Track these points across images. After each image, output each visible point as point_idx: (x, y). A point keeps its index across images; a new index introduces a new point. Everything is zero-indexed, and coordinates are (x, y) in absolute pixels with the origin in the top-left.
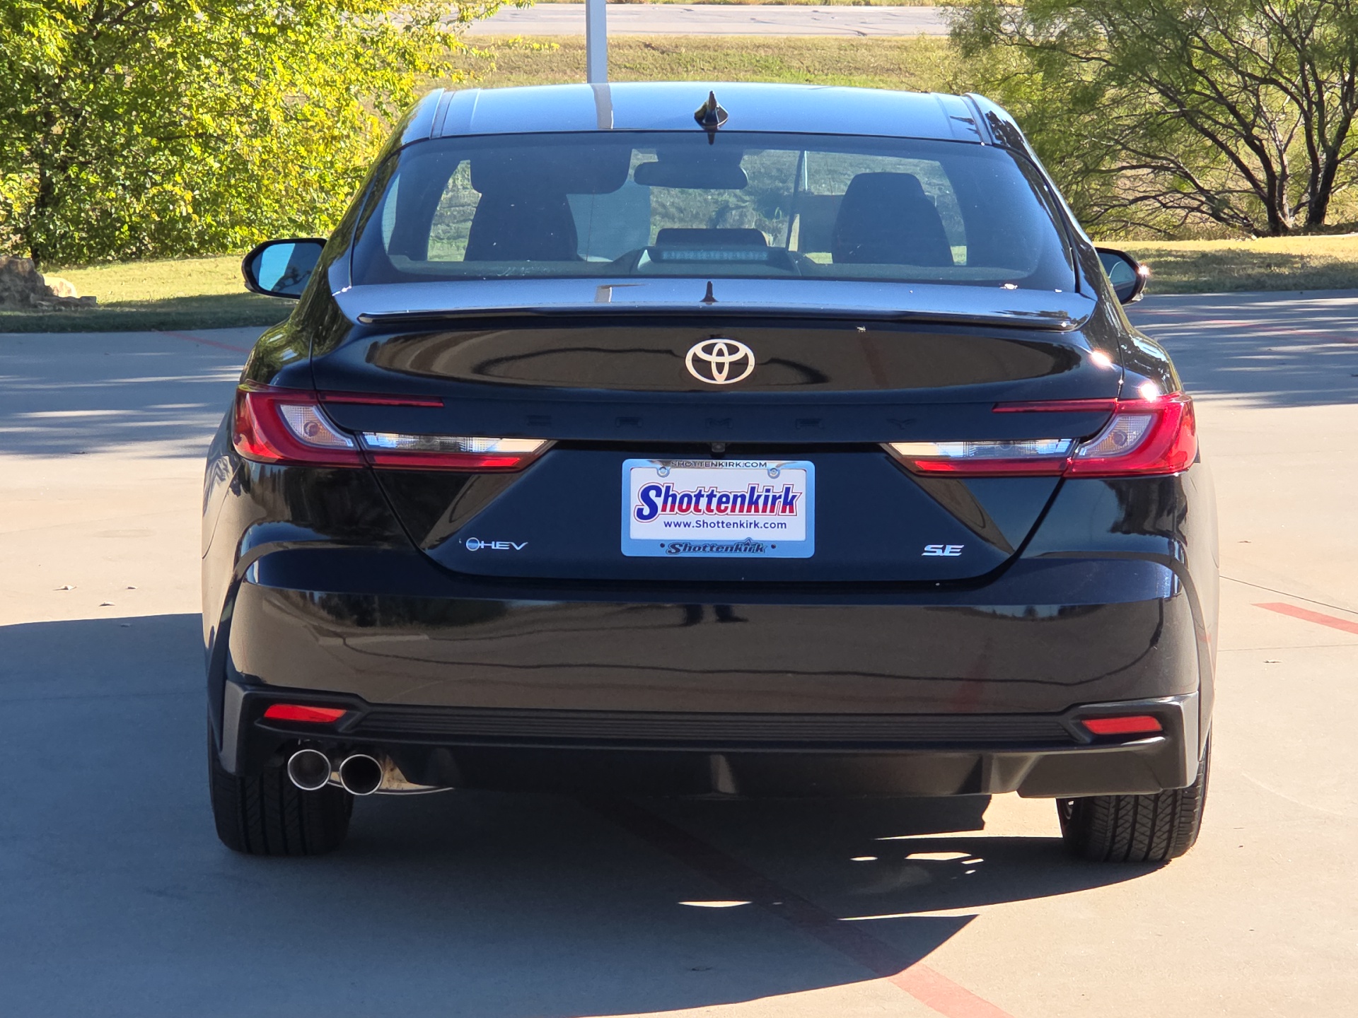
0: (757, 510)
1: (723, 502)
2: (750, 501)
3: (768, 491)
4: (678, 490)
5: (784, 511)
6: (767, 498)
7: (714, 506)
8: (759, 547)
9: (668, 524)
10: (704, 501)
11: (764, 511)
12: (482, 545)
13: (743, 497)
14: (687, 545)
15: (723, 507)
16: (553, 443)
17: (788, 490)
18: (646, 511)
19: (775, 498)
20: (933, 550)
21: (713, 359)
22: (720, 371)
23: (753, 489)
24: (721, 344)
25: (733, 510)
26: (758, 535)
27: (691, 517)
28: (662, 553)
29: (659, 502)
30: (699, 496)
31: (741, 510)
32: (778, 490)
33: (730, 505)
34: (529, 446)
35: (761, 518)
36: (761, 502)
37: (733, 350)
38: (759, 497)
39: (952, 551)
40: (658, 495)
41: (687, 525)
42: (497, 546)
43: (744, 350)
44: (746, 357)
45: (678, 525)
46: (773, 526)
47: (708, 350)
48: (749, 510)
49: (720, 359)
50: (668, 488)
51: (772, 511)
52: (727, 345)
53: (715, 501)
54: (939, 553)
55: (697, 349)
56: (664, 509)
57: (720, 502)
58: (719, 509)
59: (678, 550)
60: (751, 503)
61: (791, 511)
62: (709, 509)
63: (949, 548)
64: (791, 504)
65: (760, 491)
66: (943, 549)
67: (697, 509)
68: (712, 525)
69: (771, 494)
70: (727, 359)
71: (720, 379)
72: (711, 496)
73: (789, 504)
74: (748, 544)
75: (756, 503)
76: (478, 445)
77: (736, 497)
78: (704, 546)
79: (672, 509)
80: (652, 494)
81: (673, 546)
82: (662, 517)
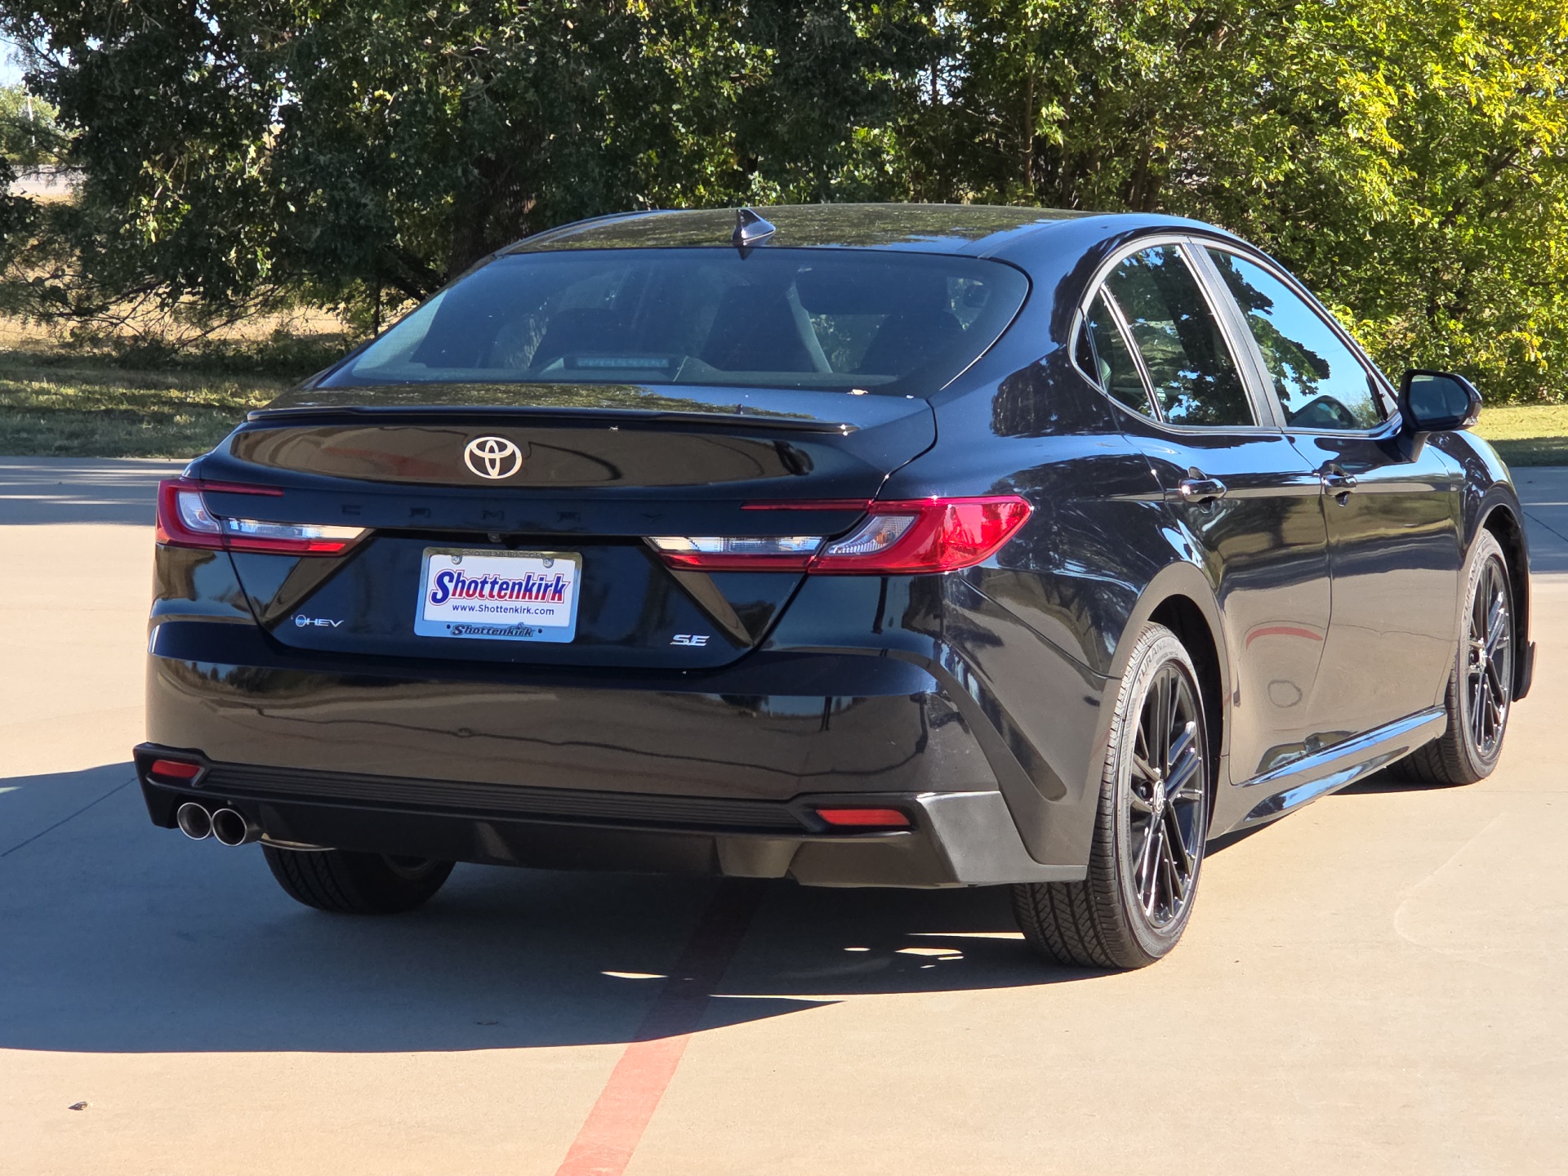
0: (530, 598)
1: (503, 588)
2: (526, 589)
3: (542, 579)
4: (468, 576)
5: (553, 598)
6: (540, 585)
7: (495, 592)
8: (528, 631)
9: (456, 608)
10: (488, 587)
11: (537, 598)
12: (308, 621)
13: (520, 584)
14: (469, 628)
15: (503, 593)
16: (370, 531)
17: (559, 579)
18: (440, 595)
19: (547, 586)
20: (682, 640)
21: (486, 455)
22: (493, 467)
23: (529, 577)
24: (491, 441)
25: (511, 597)
26: (529, 620)
27: (475, 602)
28: (448, 634)
29: (451, 586)
30: (484, 582)
31: (517, 597)
32: (551, 579)
33: (509, 592)
34: (352, 533)
35: (535, 605)
36: (535, 589)
37: (502, 447)
38: (534, 584)
39: (698, 641)
40: (451, 581)
41: (472, 609)
42: (318, 622)
43: (511, 447)
44: (513, 454)
45: (464, 608)
46: (543, 612)
47: (481, 447)
48: (524, 597)
49: (492, 456)
50: (459, 575)
51: (543, 598)
52: (496, 442)
53: (497, 587)
54: (687, 643)
55: (472, 446)
56: (454, 594)
57: (501, 589)
58: (499, 596)
59: (460, 632)
60: (526, 590)
61: (560, 599)
62: (491, 595)
63: (695, 638)
64: (560, 592)
65: (535, 579)
66: (690, 639)
67: (481, 595)
68: (492, 610)
69: (544, 583)
70: (498, 456)
71: (494, 474)
72: (494, 583)
73: (558, 592)
74: (521, 629)
75: (530, 591)
76: (311, 531)
77: (514, 584)
78: (480, 629)
79: (461, 594)
80: (446, 579)
81: (457, 628)
82: (452, 601)
